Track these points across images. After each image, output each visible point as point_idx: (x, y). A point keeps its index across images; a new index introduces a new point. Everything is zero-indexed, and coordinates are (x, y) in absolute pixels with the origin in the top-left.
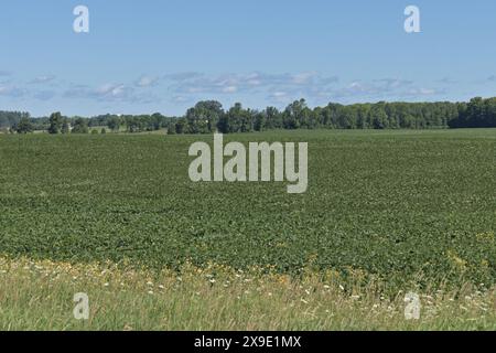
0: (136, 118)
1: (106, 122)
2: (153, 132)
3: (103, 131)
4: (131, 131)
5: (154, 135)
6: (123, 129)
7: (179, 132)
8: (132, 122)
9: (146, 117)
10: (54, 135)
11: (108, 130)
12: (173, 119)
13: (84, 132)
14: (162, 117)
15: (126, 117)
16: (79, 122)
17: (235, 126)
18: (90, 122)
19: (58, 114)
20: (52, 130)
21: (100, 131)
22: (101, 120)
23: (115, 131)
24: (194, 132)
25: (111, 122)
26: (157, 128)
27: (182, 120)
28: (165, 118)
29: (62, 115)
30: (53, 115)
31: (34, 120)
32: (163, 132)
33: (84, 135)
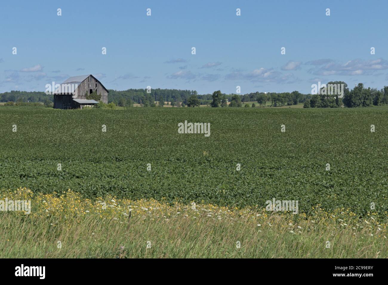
0: (279, 95)
1: (255, 99)
2: (293, 106)
3: (253, 105)
4: (275, 106)
5: (293, 109)
6: (269, 103)
7: (313, 106)
8: (276, 98)
9: (287, 94)
10: (216, 108)
11: (257, 105)
12: (308, 96)
13: (239, 106)
14: (300, 94)
15: (271, 94)
16: (234, 98)
17: (358, 102)
18: (244, 98)
19: (218, 92)
20: (214, 105)
21: (251, 106)
22: (251, 97)
23: (263, 105)
24: (325, 106)
25: (260, 98)
26: (295, 103)
27: (315, 96)
28: (302, 95)
29: (222, 92)
30: (215, 93)
31: (200, 97)
32: (300, 106)
33: (238, 108)
